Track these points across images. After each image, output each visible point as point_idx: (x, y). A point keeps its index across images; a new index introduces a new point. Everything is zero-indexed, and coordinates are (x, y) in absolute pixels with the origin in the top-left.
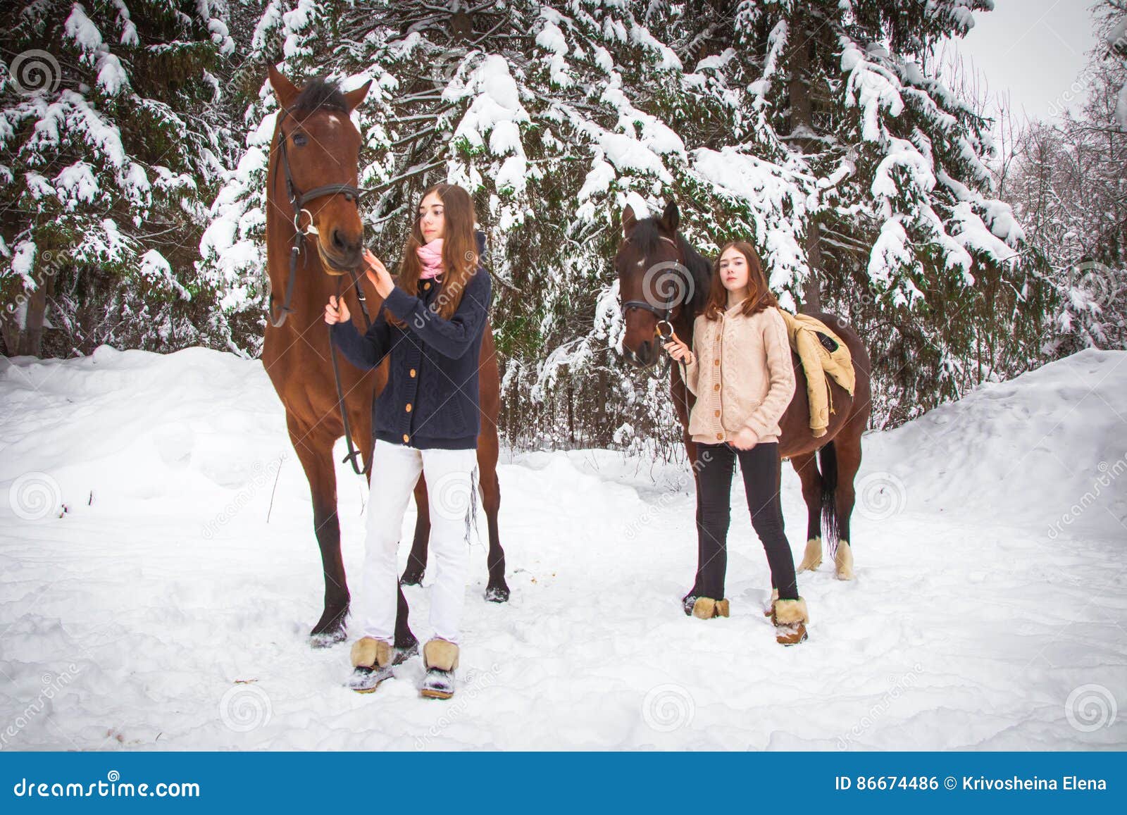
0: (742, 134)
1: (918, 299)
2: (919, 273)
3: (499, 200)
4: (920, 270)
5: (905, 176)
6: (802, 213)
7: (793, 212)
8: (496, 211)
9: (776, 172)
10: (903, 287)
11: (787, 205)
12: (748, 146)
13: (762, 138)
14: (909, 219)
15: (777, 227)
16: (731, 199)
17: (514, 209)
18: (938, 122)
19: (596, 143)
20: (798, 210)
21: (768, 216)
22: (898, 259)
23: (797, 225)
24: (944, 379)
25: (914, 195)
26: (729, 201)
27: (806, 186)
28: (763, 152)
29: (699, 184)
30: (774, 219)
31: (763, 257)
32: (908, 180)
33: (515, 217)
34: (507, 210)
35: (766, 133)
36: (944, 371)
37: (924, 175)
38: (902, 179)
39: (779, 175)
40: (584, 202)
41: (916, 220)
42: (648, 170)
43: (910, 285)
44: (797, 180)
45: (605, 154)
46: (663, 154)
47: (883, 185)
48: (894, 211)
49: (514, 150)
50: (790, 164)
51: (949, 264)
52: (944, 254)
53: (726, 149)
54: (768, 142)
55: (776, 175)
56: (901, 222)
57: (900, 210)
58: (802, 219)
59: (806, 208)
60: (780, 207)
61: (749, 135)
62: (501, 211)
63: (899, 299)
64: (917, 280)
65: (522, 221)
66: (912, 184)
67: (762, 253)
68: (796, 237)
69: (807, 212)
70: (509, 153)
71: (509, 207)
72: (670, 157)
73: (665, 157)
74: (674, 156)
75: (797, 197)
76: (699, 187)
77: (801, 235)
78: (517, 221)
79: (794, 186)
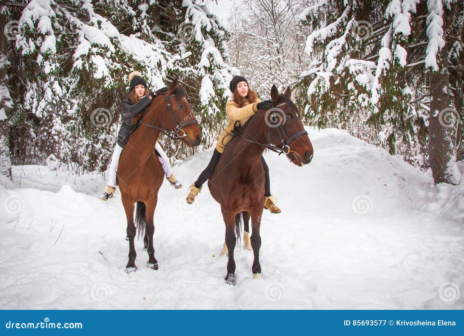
0: (137, 29)
1: (218, 113)
2: (217, 100)
3: (43, 58)
6: (166, 69)
7: (162, 68)
8: (41, 63)
9: (154, 49)
10: (212, 106)
11: (159, 65)
12: (139, 34)
13: (146, 31)
14: (213, 77)
15: (155, 75)
16: (141, 62)
17: (50, 63)
19: (80, 29)
20: (164, 68)
21: (152, 70)
22: (210, 95)
23: (164, 75)
25: (215, 66)
26: (140, 63)
27: (167, 57)
28: (145, 37)
29: (127, 54)
30: (154, 71)
31: (150, 88)
33: (52, 67)
34: (47, 63)
35: (147, 30)
37: (219, 58)
38: (211, 59)
39: (155, 50)
40: (77, 59)
41: (215, 77)
42: (105, 45)
43: (214, 106)
44: (162, 53)
45: (85, 35)
46: (111, 37)
47: (204, 61)
48: (206, 73)
49: (49, 32)
50: (157, 44)
53: (131, 35)
54: (149, 34)
55: (154, 50)
56: (210, 77)
57: (209, 72)
58: (165, 72)
60: (157, 66)
61: (139, 30)
62: (43, 63)
63: (210, 112)
64: (216, 102)
65: (54, 69)
66: (214, 61)
67: (150, 87)
68: (163, 80)
69: (168, 69)
70: (48, 34)
71: (48, 61)
72: (114, 40)
73: (112, 40)
74: (116, 39)
75: (163, 62)
76: (127, 55)
77: (165, 79)
78: (52, 69)
79: (162, 56)
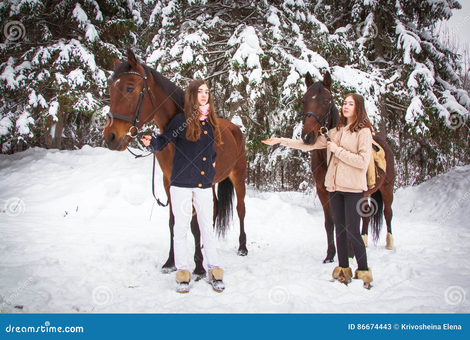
0: (354, 60)
1: (426, 131)
2: (427, 120)
3: (250, 87)
4: (427, 118)
5: (422, 79)
6: (378, 94)
7: (374, 93)
8: (249, 92)
9: (368, 77)
10: (420, 125)
11: (372, 90)
12: (356, 65)
13: (362, 62)
14: (423, 97)
15: (367, 99)
16: (348, 88)
17: (256, 91)
18: (437, 56)
19: (292, 63)
20: (377, 92)
22: (418, 114)
23: (376, 99)
24: (438, 164)
25: (425, 87)
26: (347, 88)
27: (380, 82)
28: (363, 68)
29: (335, 81)
30: (366, 96)
32: (423, 80)
33: (257, 94)
34: (253, 91)
35: (364, 60)
36: (438, 161)
37: (430, 78)
38: (420, 80)
39: (369, 77)
40: (286, 88)
41: (426, 97)
42: (313, 75)
43: (423, 125)
44: (376, 80)
45: (296, 68)
46: (320, 68)
47: (412, 82)
48: (417, 93)
49: (257, 66)
50: (374, 73)
51: (440, 116)
52: (438, 112)
53: (347, 66)
54: (365, 64)
55: (367, 78)
56: (420, 98)
57: (419, 93)
58: (378, 96)
59: (380, 92)
60: (369, 91)
61: (357, 60)
62: (251, 92)
63: (418, 130)
64: (426, 122)
65: (259, 96)
66: (425, 82)
68: (375, 104)
69: (380, 93)
70: (255, 67)
71: (254, 90)
72: (323, 70)
73: (320, 70)
75: (376, 87)
76: (334, 82)
77: (377, 103)
78: (257, 95)
79: (375, 82)
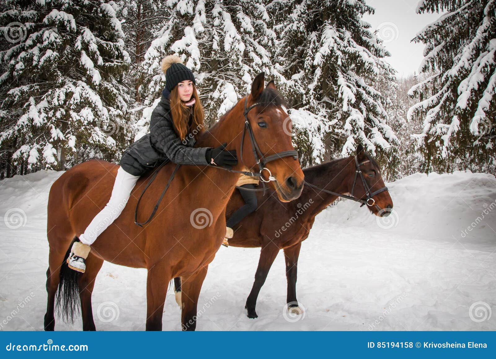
0: (306, 103)
6: (324, 131)
11: (319, 129)
12: (307, 107)
13: (312, 104)
14: (356, 136)
15: (315, 136)
18: (368, 101)
20: (322, 130)
21: (313, 133)
22: (351, 150)
23: (322, 135)
25: (357, 129)
26: (301, 129)
27: (325, 122)
28: (312, 110)
30: (315, 133)
31: (311, 146)
32: (356, 124)
35: (313, 103)
37: (361, 123)
38: (354, 124)
39: (317, 118)
41: (358, 137)
44: (323, 120)
47: (348, 126)
48: (351, 133)
50: (321, 114)
51: (368, 150)
52: (367, 146)
53: (300, 109)
54: (314, 106)
55: (316, 119)
56: (353, 137)
57: (353, 133)
58: (323, 133)
60: (317, 129)
61: (308, 103)
66: (357, 125)
67: (311, 145)
68: (321, 139)
75: (322, 126)
77: (323, 139)
79: (321, 122)
